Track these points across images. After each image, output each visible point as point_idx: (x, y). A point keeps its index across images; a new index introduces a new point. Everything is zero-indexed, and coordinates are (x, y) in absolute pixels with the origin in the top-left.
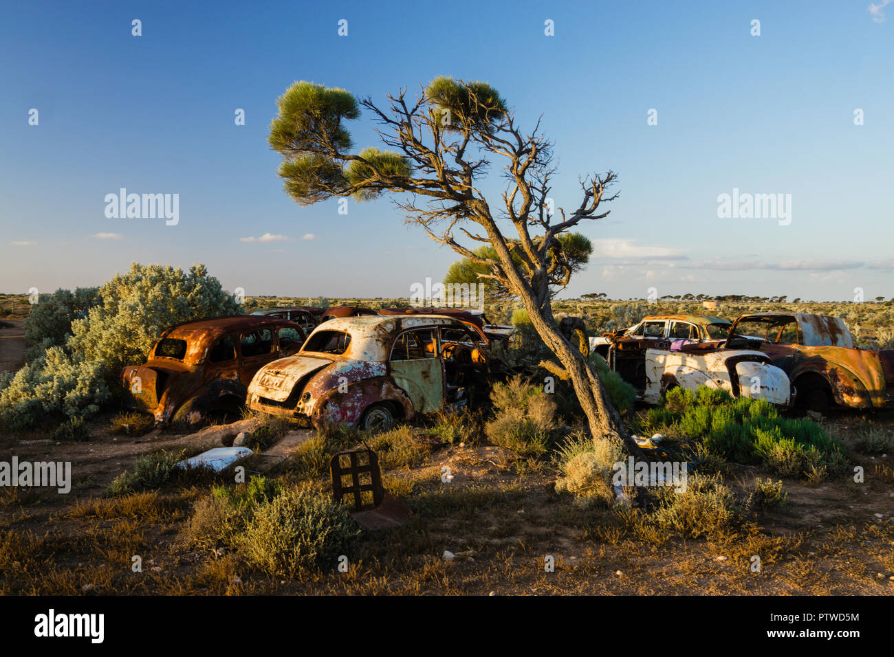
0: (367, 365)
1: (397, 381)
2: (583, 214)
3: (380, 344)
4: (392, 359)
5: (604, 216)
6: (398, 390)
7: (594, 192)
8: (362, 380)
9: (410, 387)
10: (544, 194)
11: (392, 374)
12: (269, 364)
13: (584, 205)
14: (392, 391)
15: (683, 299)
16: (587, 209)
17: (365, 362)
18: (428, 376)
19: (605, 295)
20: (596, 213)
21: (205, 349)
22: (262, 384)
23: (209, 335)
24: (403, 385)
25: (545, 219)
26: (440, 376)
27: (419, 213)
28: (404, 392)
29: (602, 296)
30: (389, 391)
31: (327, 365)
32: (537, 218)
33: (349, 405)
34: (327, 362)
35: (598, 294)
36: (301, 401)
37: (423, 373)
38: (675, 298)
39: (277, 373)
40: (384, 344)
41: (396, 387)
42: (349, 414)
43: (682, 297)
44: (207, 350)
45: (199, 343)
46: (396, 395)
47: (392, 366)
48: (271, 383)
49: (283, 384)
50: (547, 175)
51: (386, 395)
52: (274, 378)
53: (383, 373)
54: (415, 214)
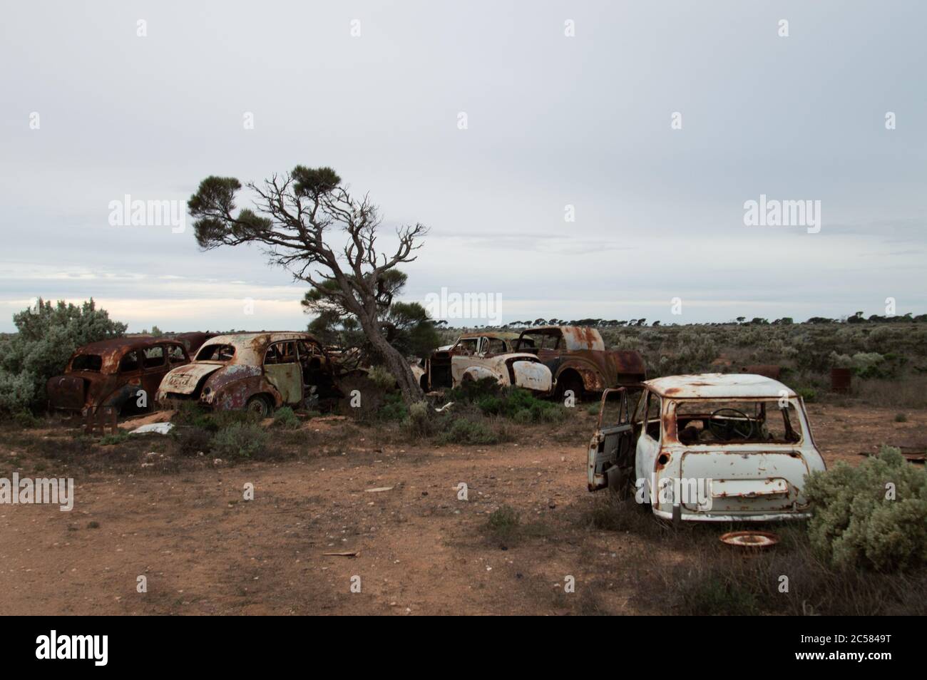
0: (248, 368)
1: (270, 379)
2: (399, 258)
3: (257, 353)
4: (265, 363)
5: (413, 260)
6: (271, 386)
7: (407, 242)
8: (245, 378)
9: (279, 383)
10: (372, 243)
11: (266, 374)
12: (173, 370)
13: (400, 252)
14: (267, 387)
15: (534, 325)
16: (401, 255)
17: (247, 366)
18: (290, 376)
19: (446, 323)
20: (408, 258)
21: (117, 362)
22: (171, 383)
23: (119, 351)
24: (273, 381)
25: (372, 261)
26: (299, 376)
27: (280, 257)
28: (275, 387)
29: (442, 324)
30: (265, 386)
31: (220, 368)
32: (367, 259)
33: (238, 395)
34: (220, 366)
35: (437, 321)
36: (203, 393)
37: (287, 374)
38: (525, 323)
39: (182, 375)
40: (259, 353)
41: (269, 383)
42: (239, 401)
43: (533, 322)
44: (118, 363)
45: (112, 357)
46: (269, 388)
47: (265, 368)
48: (178, 382)
49: (189, 382)
50: (373, 227)
51: (263, 388)
52: (180, 379)
53: (260, 374)
54: (277, 258)
